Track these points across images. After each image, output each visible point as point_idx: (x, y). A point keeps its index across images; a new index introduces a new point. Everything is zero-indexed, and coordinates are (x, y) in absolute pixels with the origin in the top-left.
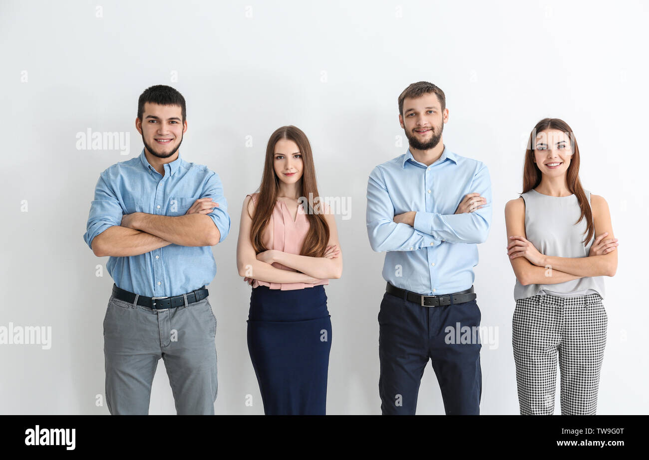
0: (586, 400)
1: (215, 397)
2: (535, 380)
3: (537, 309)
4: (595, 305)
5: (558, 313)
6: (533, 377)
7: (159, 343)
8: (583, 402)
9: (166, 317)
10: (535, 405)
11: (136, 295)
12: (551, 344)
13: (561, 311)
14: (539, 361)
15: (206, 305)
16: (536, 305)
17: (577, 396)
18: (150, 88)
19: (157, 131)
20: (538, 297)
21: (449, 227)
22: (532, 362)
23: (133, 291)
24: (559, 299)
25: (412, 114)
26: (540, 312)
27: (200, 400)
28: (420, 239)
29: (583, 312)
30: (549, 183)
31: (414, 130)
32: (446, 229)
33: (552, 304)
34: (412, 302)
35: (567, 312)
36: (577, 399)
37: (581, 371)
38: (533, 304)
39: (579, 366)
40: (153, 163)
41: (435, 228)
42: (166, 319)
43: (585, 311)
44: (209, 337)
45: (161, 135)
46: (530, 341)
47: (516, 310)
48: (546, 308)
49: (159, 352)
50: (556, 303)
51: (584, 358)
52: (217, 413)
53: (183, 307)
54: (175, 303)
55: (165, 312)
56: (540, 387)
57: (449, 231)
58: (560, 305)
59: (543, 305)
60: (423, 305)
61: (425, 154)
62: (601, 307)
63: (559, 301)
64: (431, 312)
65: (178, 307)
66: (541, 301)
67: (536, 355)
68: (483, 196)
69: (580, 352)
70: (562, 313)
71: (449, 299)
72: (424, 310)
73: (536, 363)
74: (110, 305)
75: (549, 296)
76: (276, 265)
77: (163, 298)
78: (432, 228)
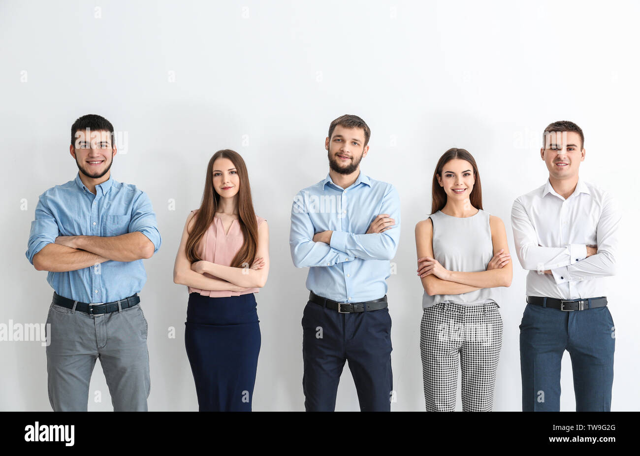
0: (483, 396)
1: (148, 393)
2: (439, 378)
3: (442, 316)
4: (492, 313)
5: (460, 320)
6: (437, 376)
7: (95, 344)
8: (480, 398)
9: (102, 321)
10: (438, 400)
11: (74, 301)
12: (453, 347)
13: (462, 318)
14: (443, 361)
15: (138, 310)
16: (441, 312)
17: (476, 393)
18: (80, 118)
19: (88, 155)
20: (443, 305)
21: (361, 246)
22: (437, 362)
23: (72, 297)
24: (461, 307)
25: (339, 140)
26: (444, 318)
27: (134, 396)
28: (335, 256)
29: (482, 318)
30: (454, 205)
31: (337, 154)
32: (358, 248)
33: (455, 311)
34: (330, 309)
35: (468, 319)
36: (476, 395)
37: (480, 370)
38: (439, 311)
39: (477, 366)
40: (87, 183)
41: (349, 247)
42: (101, 323)
43: (484, 318)
44: (141, 339)
45: (92, 157)
46: (435, 344)
47: (424, 316)
48: (449, 315)
49: (96, 352)
50: (459, 311)
51: (482, 359)
52: (150, 410)
53: (117, 312)
54: (110, 309)
55: (101, 317)
56: (443, 384)
57: (360, 250)
58: (462, 313)
59: (447, 312)
60: (339, 311)
61: (342, 178)
62: (497, 314)
63: (461, 309)
64: (347, 318)
65: (112, 312)
66: (445, 309)
67: (440, 357)
68: (392, 217)
69: (478, 354)
70: (463, 319)
71: (363, 306)
72: (340, 315)
73: (441, 364)
74: (50, 311)
75: (452, 305)
76: (206, 274)
77: (99, 304)
78: (346, 247)
